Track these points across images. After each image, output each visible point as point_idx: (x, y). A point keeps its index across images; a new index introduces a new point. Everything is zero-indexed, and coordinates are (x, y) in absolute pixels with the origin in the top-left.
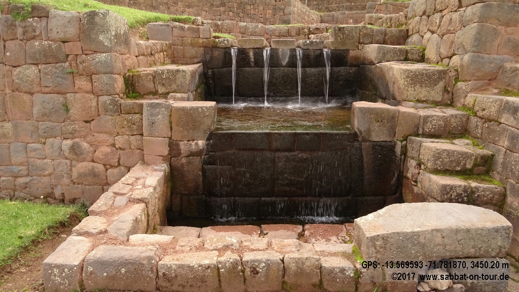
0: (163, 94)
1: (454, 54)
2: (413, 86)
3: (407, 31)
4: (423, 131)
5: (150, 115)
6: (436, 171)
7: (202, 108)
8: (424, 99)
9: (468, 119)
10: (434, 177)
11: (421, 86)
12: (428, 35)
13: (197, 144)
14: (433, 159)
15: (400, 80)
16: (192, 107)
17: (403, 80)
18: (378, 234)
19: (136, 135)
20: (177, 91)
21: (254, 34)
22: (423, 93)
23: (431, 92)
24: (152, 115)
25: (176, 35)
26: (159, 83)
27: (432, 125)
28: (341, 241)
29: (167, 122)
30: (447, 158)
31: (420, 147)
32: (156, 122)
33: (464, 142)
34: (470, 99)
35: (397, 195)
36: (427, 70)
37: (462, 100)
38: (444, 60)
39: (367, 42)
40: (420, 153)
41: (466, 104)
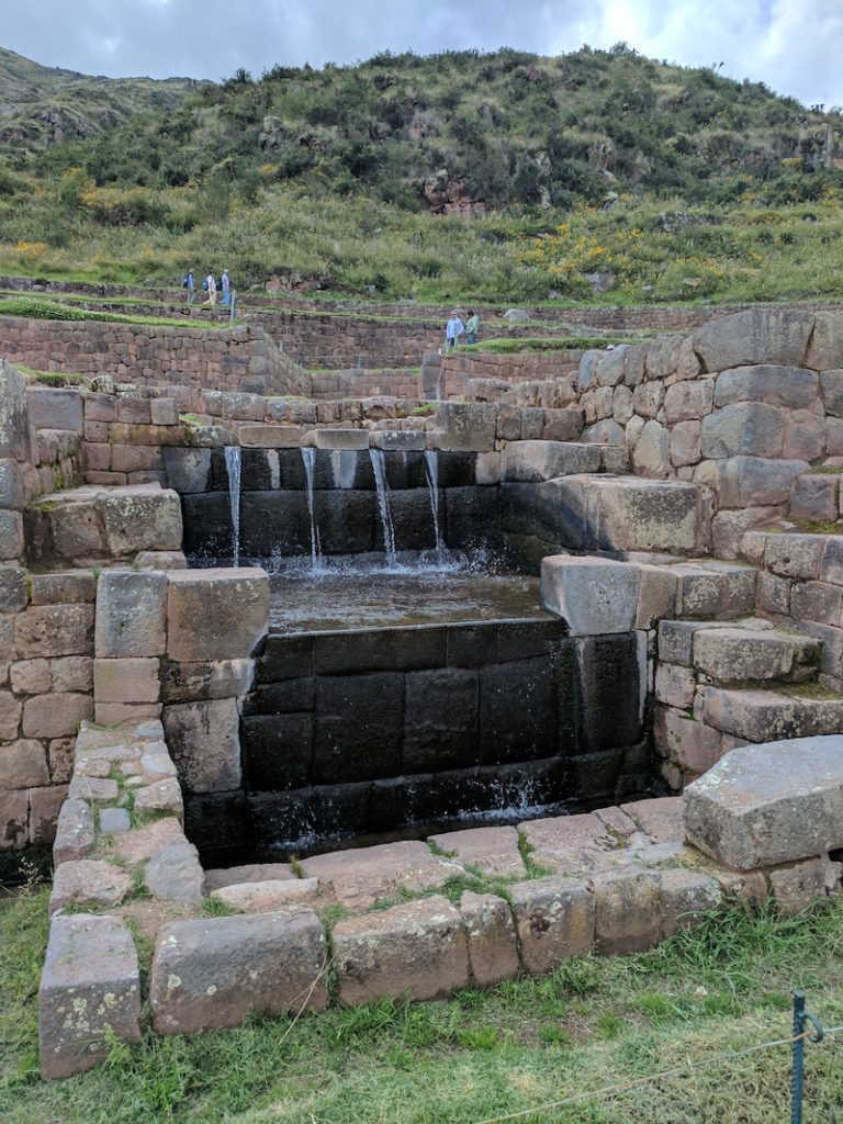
0: (122, 554)
1: (702, 459)
2: (643, 521)
3: (584, 413)
4: (683, 608)
5: (117, 604)
6: (734, 684)
7: (242, 581)
8: (666, 546)
9: (757, 580)
10: (738, 697)
11: (659, 521)
12: (637, 422)
13: (228, 668)
14: (726, 660)
15: (617, 509)
16: (220, 581)
17: (625, 510)
18: (754, 808)
19: (71, 655)
20: (157, 547)
21: (241, 415)
22: (662, 533)
23: (676, 531)
24: (120, 604)
25: (92, 417)
26: (113, 529)
27: (699, 595)
28: (604, 846)
29: (157, 619)
30: (749, 656)
31: (692, 638)
32: (131, 620)
33: (759, 625)
34: (753, 541)
35: (644, 743)
36: (666, 490)
37: (734, 546)
38: (681, 471)
39: (510, 435)
40: (692, 651)
41: (744, 551)
